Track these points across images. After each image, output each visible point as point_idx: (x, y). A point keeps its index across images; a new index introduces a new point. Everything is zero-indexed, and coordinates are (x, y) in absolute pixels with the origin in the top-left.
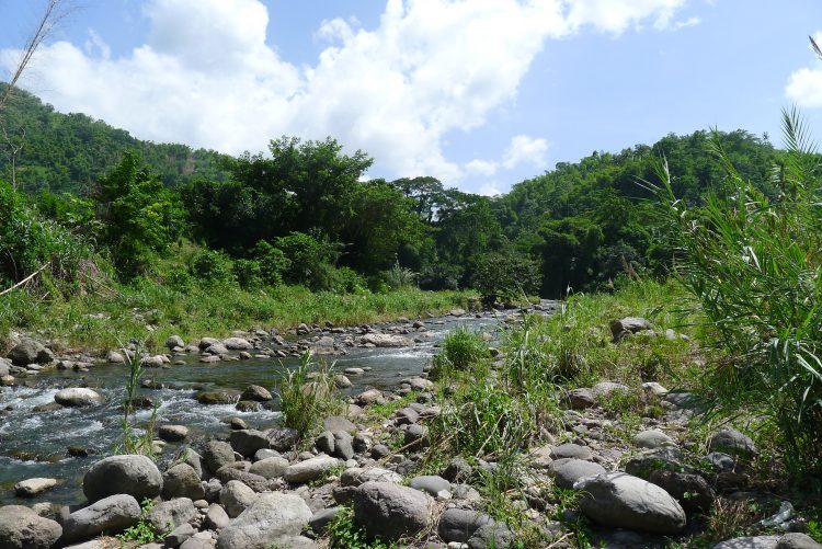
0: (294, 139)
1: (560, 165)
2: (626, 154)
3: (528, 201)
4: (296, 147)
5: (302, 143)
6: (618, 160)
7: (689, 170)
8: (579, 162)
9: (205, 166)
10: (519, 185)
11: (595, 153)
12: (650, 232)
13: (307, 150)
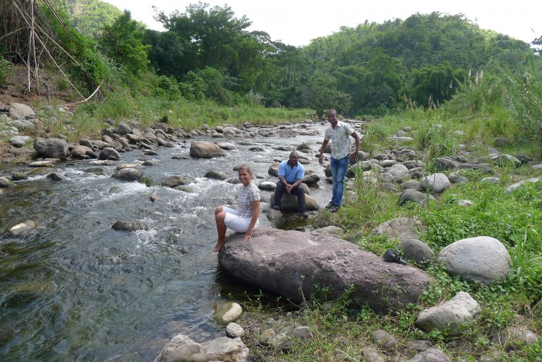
0: (205, 4)
1: (343, 28)
2: (388, 24)
3: (319, 51)
4: (205, 10)
5: (211, 6)
6: (381, 28)
7: (427, 39)
8: (356, 27)
9: (90, 10)
10: (315, 40)
11: (366, 21)
12: (401, 78)
13: (213, 13)
